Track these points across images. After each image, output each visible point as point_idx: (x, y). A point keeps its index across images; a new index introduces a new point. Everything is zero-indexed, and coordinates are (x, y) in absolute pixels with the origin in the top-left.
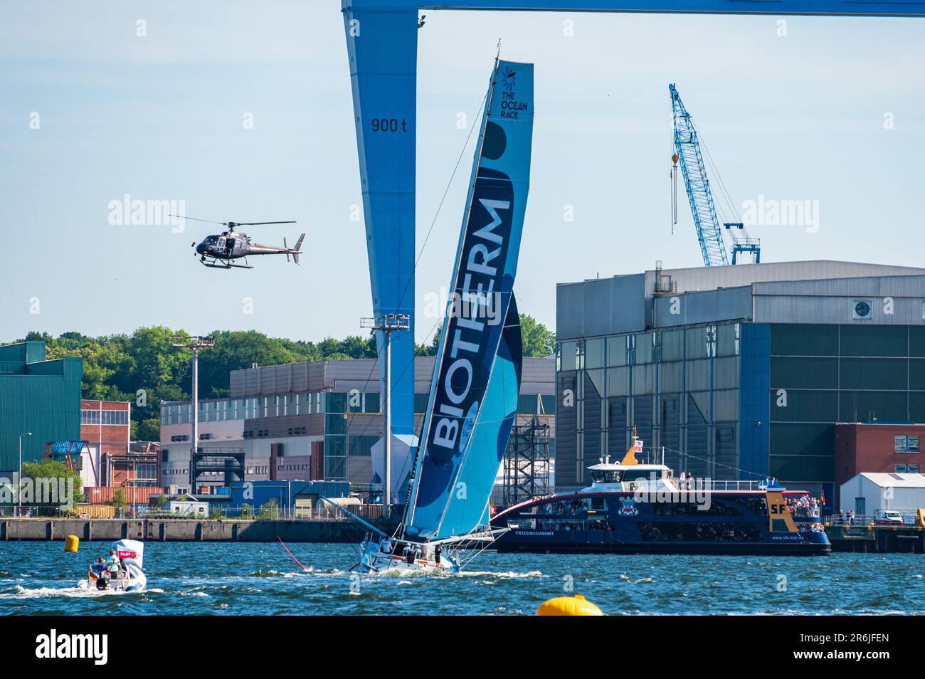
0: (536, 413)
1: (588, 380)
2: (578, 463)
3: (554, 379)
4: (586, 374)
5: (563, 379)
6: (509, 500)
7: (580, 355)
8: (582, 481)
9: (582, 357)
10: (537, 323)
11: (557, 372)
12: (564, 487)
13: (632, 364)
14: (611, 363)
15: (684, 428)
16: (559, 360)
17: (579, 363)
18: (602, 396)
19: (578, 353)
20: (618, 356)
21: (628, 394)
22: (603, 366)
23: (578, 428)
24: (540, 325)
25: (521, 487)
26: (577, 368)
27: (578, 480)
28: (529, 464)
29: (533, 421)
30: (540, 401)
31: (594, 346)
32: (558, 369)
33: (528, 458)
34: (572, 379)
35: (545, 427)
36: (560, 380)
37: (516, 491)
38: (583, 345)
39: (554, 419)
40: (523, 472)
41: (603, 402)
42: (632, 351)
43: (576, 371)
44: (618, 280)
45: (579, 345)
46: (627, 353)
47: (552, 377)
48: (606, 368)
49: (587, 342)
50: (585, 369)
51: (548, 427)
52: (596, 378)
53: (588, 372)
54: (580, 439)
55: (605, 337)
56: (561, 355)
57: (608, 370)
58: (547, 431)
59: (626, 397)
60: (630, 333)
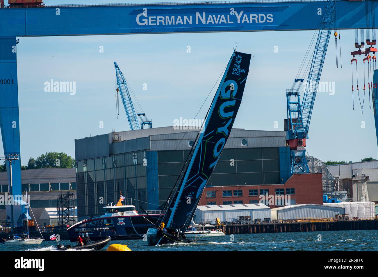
0: (69, 189)
1: (89, 176)
2: (86, 207)
3: (75, 176)
4: (88, 173)
5: (79, 176)
6: (60, 223)
7: (85, 166)
8: (88, 214)
9: (86, 167)
10: (68, 156)
11: (76, 173)
12: (81, 217)
13: (105, 169)
14: (97, 168)
15: (126, 192)
16: (77, 168)
17: (85, 169)
18: (94, 181)
19: (84, 165)
20: (99, 166)
21: (104, 180)
22: (94, 170)
23: (85, 194)
24: (69, 156)
25: (65, 218)
26: (84, 171)
27: (86, 214)
28: (67, 209)
29: (68, 192)
30: (70, 184)
31: (90, 162)
32: (77, 172)
33: (66, 207)
34: (82, 175)
35: (73, 194)
36: (78, 176)
37: (63, 220)
38: (86, 163)
39: (76, 191)
40: (65, 212)
41: (94, 183)
42: (105, 164)
43: (84, 172)
44: (98, 137)
45: (84, 163)
46: (103, 164)
47: (75, 175)
48: (95, 171)
49: (88, 161)
50: (87, 171)
51: (74, 194)
52: (92, 175)
53: (88, 172)
54: (86, 198)
55: (94, 159)
56: (78, 167)
57: (96, 172)
58: (74, 196)
59: (103, 181)
60: (104, 157)
